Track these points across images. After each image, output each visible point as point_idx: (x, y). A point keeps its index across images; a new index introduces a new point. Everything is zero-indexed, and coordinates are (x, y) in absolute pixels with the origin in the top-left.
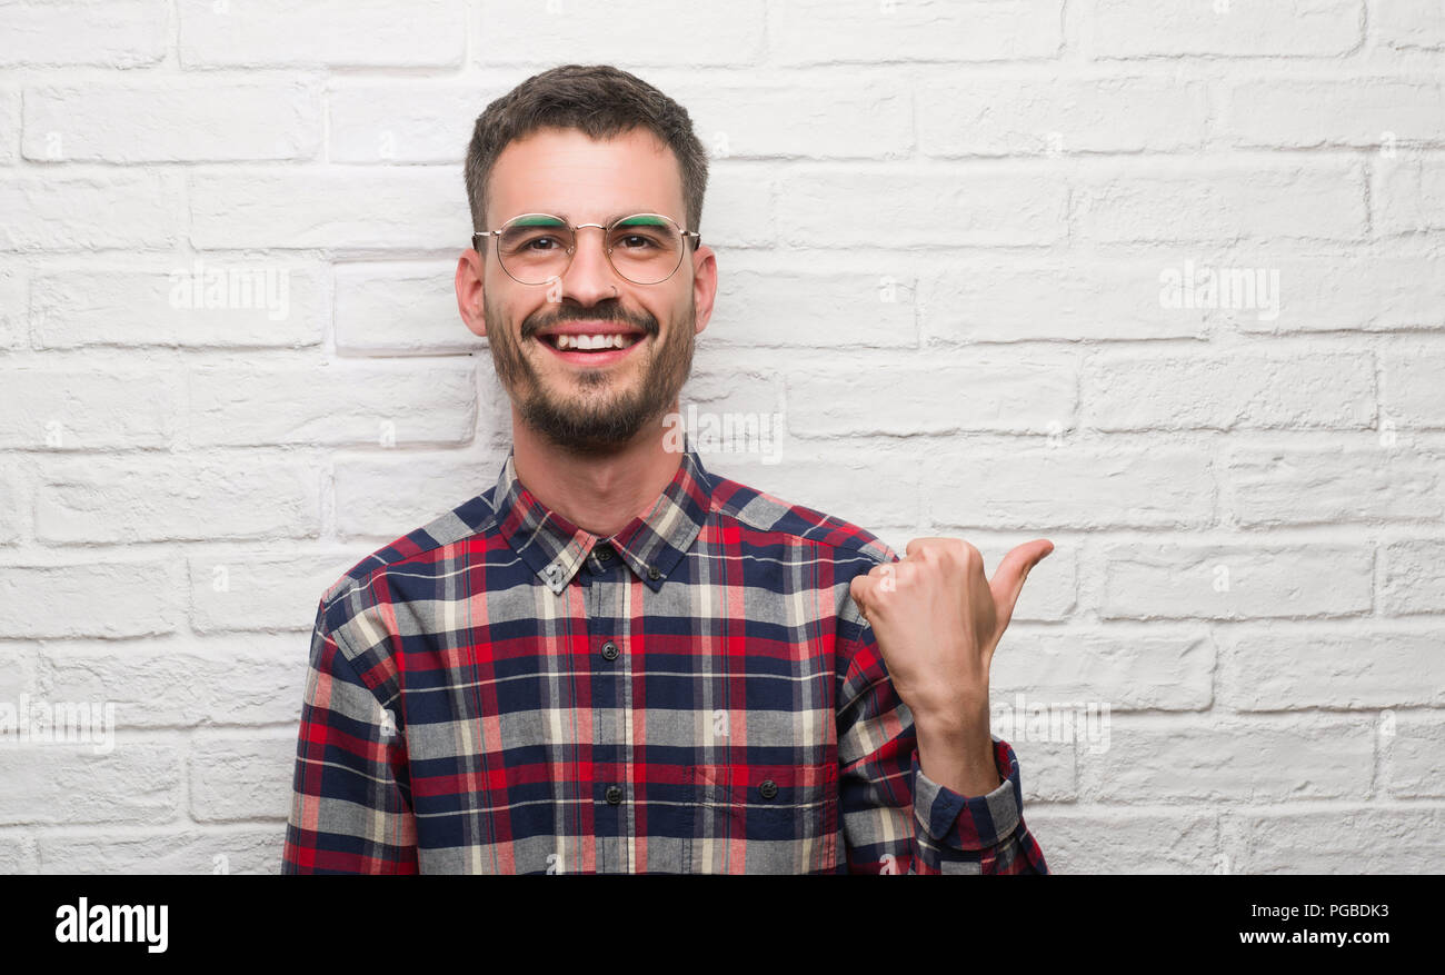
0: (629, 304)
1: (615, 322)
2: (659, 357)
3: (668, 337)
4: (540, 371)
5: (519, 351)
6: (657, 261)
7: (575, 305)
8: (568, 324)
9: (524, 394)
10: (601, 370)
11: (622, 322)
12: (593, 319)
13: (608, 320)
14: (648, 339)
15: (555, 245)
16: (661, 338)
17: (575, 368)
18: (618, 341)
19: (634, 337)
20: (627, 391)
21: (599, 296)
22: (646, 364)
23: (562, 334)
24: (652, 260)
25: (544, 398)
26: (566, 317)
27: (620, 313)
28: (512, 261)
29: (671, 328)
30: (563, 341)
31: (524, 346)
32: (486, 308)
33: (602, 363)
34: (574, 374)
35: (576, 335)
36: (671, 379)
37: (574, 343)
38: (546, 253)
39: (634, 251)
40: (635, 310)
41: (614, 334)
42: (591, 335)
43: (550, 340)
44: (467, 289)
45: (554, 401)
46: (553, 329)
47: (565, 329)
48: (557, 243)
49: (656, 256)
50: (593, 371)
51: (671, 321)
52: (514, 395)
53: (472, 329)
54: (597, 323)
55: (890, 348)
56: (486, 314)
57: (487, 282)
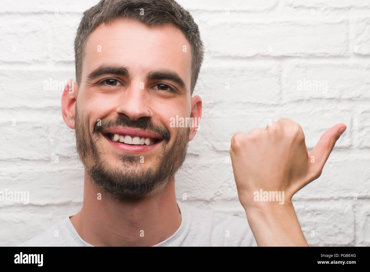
0: (155, 122)
1: (147, 130)
2: (169, 153)
3: (175, 142)
4: (100, 151)
5: (91, 139)
6: (175, 99)
7: (126, 118)
8: (121, 128)
9: (91, 163)
10: (135, 155)
11: (151, 131)
12: (134, 127)
13: (143, 129)
14: (163, 142)
15: (118, 84)
16: (171, 142)
17: (120, 153)
18: (147, 142)
19: (155, 141)
20: (150, 169)
21: (140, 114)
22: (161, 155)
23: (117, 133)
24: (172, 99)
25: (100, 166)
26: (120, 124)
27: (150, 126)
28: (93, 89)
29: (177, 137)
30: (116, 138)
31: (94, 137)
32: (76, 114)
33: (137, 151)
34: (120, 156)
35: (124, 135)
36: (174, 164)
37: (122, 139)
38: (113, 87)
39: (162, 92)
40: (159, 125)
41: (145, 137)
42: (133, 136)
43: (109, 136)
44: (67, 102)
45: (106, 169)
46: (112, 129)
47: (118, 131)
48: (119, 82)
49: (175, 97)
50: (131, 155)
51: (178, 134)
52: (85, 163)
53: (67, 124)
54: (137, 130)
55: (35, 160)
56: (75, 117)
57: (78, 100)
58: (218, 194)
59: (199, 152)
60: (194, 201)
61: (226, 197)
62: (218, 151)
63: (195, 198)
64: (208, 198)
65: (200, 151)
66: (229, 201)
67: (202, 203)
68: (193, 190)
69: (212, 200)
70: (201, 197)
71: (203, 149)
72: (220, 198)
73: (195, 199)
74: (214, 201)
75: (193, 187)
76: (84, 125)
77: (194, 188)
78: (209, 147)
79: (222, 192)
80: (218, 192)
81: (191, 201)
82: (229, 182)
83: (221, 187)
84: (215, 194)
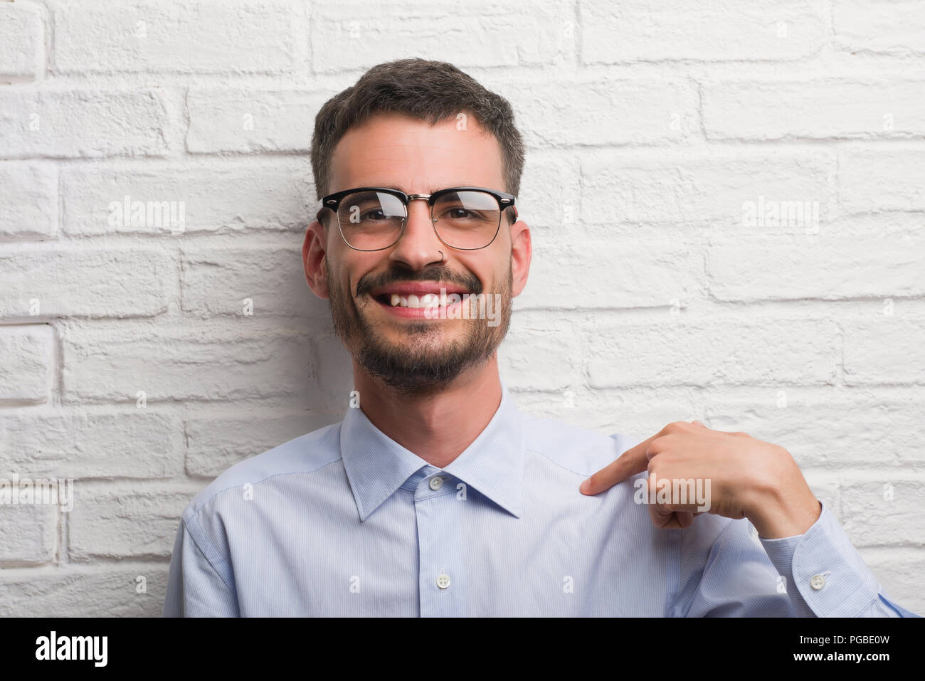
1: (441, 282)
5: (354, 304)
10: (428, 322)
11: (448, 282)
13: (435, 282)
21: (427, 258)
24: (476, 230)
27: (445, 275)
29: (494, 285)
30: (395, 300)
31: (358, 301)
35: (407, 294)
38: (380, 223)
39: (459, 221)
42: (420, 294)
43: (383, 299)
44: (312, 258)
47: (397, 289)
49: (478, 226)
50: (421, 323)
54: (428, 283)
57: (328, 251)
58: (719, 374)
59: (687, 303)
60: (678, 386)
61: (732, 381)
62: (718, 302)
63: (679, 381)
64: (700, 383)
65: (688, 301)
66: (737, 386)
67: (691, 389)
68: (676, 367)
69: (709, 385)
70: (690, 381)
71: (693, 298)
72: (721, 381)
73: (680, 383)
74: (711, 386)
75: (675, 363)
76: (342, 286)
77: (677, 365)
78: (704, 295)
79: (725, 372)
80: (719, 371)
81: (673, 386)
82: (738, 354)
83: (725, 362)
84: (714, 374)
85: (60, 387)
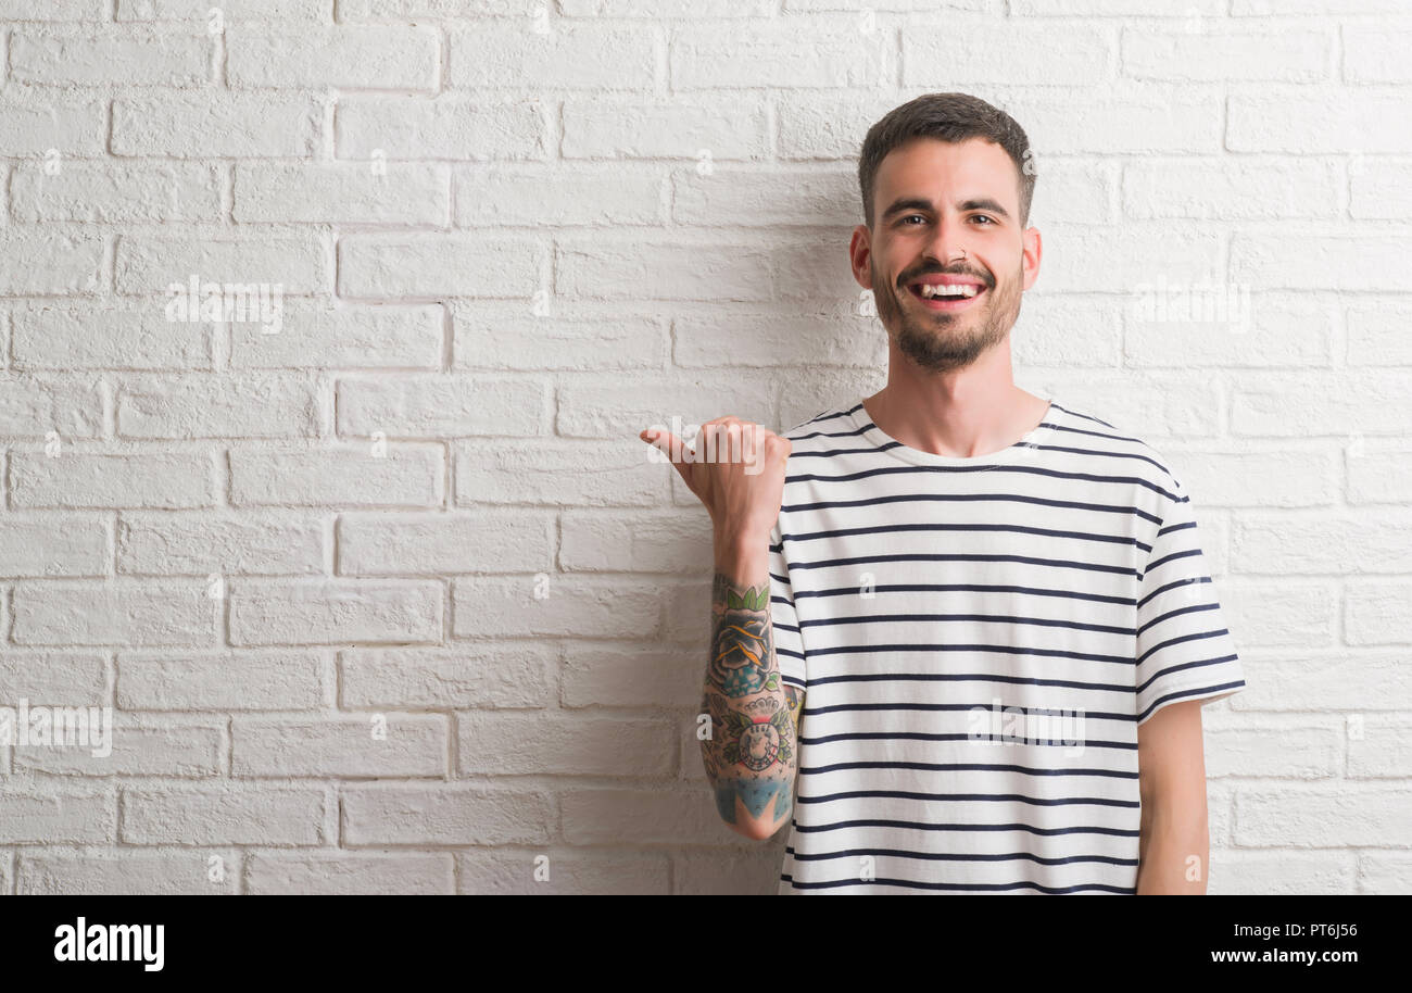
3: (1003, 289)
5: (895, 297)
9: (898, 329)
14: (988, 291)
15: (922, 221)
22: (985, 309)
25: (910, 332)
28: (892, 232)
31: (898, 293)
40: (979, 268)
49: (996, 230)
76: (885, 278)
85: (449, 358)
